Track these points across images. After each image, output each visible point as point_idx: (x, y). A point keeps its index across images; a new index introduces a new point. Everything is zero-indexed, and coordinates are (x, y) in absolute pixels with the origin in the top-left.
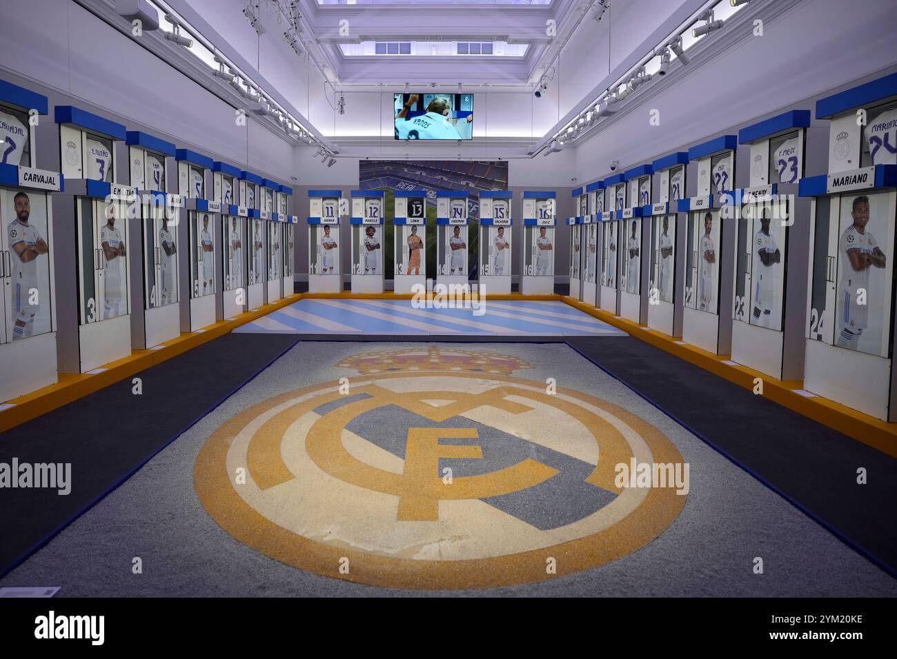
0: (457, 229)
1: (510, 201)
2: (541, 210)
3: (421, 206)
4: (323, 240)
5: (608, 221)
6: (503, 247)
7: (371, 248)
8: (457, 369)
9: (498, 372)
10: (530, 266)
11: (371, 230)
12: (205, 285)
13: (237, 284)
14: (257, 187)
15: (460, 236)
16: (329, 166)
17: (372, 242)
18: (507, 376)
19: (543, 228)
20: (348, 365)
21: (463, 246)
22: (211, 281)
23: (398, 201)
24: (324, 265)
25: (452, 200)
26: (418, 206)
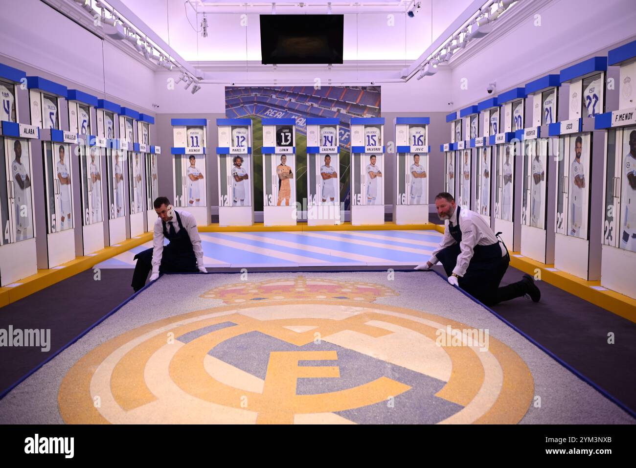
0: (328, 158)
1: (382, 127)
2: (414, 136)
3: (290, 134)
4: (188, 171)
5: (482, 147)
6: (375, 176)
7: (239, 178)
8: (322, 297)
9: (363, 299)
10: (404, 195)
11: (239, 160)
12: (63, 219)
13: (97, 219)
14: (116, 116)
15: (330, 165)
16: (193, 92)
17: (240, 172)
18: (371, 303)
19: (416, 155)
20: (213, 296)
21: (335, 175)
22: (69, 216)
23: (266, 129)
24: (191, 197)
25: (322, 127)
26: (287, 134)
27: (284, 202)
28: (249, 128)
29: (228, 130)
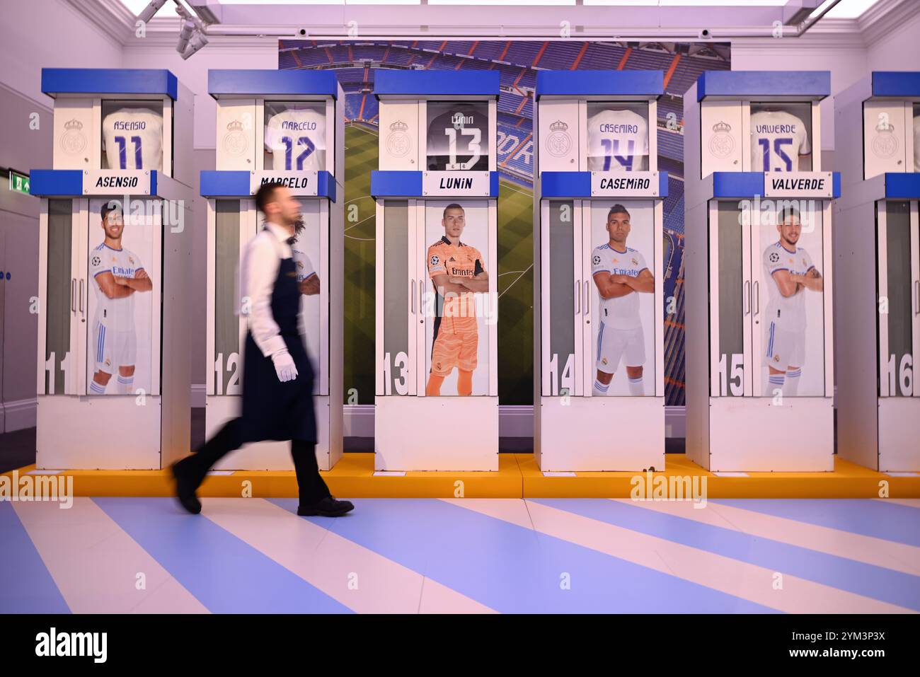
0: (619, 217)
1: (816, 110)
3: (476, 132)
4: (97, 261)
6: (798, 287)
10: (907, 358)
15: (629, 243)
23: (389, 113)
24: (100, 357)
25: (592, 113)
26: (465, 132)
27: (451, 382)
28: (330, 109)
29: (251, 114)
